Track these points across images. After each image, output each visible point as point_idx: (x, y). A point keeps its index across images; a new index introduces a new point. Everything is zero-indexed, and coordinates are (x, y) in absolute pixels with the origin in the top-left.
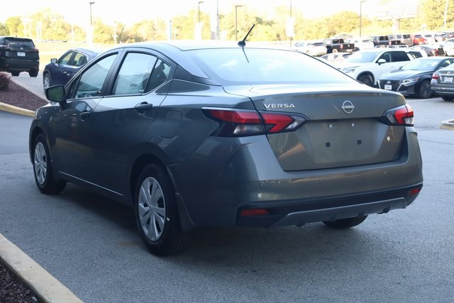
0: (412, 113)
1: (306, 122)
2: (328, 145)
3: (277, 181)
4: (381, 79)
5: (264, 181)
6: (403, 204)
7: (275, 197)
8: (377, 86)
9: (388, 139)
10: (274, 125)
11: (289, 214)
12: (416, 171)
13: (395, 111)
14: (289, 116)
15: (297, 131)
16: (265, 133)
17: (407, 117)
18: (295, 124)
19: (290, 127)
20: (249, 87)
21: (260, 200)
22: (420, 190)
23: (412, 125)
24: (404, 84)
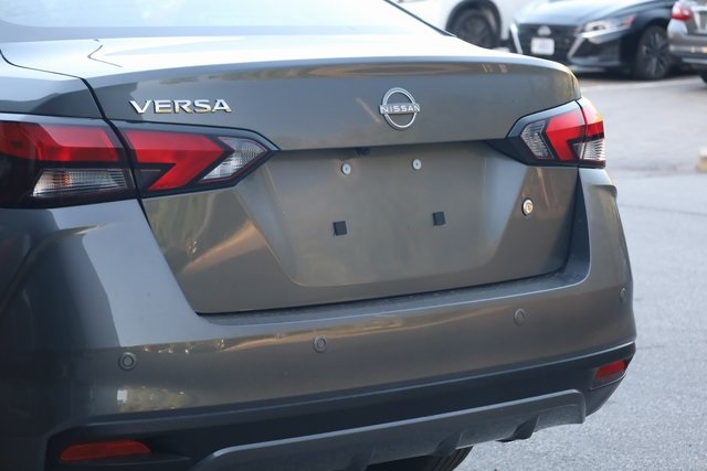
0: (600, 125)
1: (268, 156)
2: (339, 228)
3: (179, 347)
4: (523, 20)
5: (137, 350)
6: (576, 411)
7: (173, 399)
8: (509, 44)
9: (528, 207)
10: (166, 167)
11: (217, 454)
12: (614, 306)
13: (547, 120)
14: (213, 138)
15: (240, 187)
16: (137, 193)
17: (585, 139)
18: (233, 164)
19: (216, 173)
20: (89, 45)
21: (123, 410)
22: (626, 363)
23: (600, 165)
24: (590, 35)
